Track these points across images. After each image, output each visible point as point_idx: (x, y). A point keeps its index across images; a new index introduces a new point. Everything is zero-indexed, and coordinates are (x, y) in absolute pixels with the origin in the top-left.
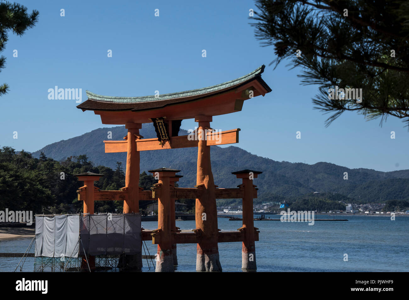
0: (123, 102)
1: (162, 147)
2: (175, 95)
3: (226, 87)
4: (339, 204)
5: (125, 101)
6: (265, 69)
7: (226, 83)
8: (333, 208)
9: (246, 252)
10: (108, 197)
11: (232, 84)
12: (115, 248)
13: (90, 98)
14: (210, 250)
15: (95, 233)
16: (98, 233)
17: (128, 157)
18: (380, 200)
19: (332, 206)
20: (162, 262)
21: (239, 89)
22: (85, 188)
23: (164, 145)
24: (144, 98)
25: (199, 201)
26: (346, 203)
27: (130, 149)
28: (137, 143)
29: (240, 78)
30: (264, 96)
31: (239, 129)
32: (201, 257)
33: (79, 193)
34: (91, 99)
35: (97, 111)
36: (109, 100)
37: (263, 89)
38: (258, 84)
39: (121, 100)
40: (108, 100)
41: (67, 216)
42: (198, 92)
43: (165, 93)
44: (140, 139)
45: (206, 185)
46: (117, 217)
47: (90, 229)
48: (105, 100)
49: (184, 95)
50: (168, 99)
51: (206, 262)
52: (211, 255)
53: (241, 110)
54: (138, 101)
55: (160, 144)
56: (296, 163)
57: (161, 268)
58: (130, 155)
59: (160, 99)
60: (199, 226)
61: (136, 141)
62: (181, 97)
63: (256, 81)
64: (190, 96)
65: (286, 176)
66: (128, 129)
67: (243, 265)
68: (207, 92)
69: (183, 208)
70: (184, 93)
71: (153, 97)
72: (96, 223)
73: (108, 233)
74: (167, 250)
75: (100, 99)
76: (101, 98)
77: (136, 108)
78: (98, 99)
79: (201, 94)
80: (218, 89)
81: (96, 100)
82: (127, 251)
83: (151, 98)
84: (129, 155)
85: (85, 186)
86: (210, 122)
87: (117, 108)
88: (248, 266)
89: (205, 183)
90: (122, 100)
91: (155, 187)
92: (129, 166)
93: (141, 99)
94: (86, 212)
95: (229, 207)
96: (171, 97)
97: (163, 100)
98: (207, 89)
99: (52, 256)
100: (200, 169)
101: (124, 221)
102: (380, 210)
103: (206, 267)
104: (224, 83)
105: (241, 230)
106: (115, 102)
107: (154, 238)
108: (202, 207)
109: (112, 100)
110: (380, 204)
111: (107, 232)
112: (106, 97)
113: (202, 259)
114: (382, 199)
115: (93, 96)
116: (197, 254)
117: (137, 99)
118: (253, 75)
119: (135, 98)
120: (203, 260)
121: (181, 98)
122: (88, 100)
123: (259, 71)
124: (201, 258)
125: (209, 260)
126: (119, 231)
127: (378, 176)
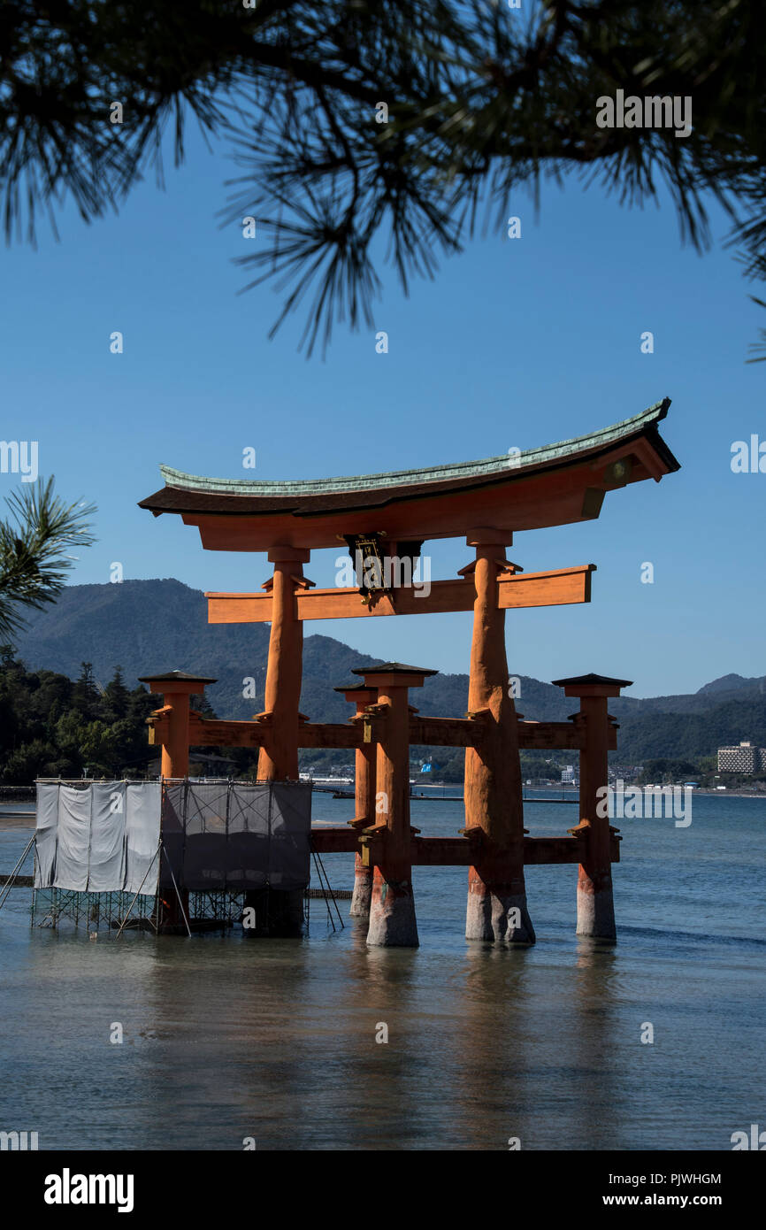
0: (263, 493)
1: (370, 610)
2: (408, 477)
3: (557, 457)
4: (548, 766)
5: (268, 491)
6: (670, 410)
7: (556, 444)
8: (533, 775)
9: (590, 891)
10: (223, 738)
11: (575, 448)
12: (247, 872)
13: (172, 482)
14: (505, 883)
15: (198, 831)
16: (206, 831)
17: (274, 635)
18: (631, 759)
19: (533, 770)
20: (387, 915)
21: (601, 459)
22: (168, 712)
23: (374, 607)
24: (320, 483)
25: (476, 754)
26: (561, 763)
27: (279, 615)
28: (299, 599)
29: (597, 433)
30: (658, 481)
31: (592, 565)
32: (482, 902)
33: (152, 725)
34: (175, 485)
35: (189, 516)
36: (223, 488)
37: (659, 461)
38: (650, 448)
39: (256, 488)
40: (219, 488)
41: (128, 784)
42: (475, 468)
43: (381, 472)
44: (307, 588)
45: (495, 713)
46: (253, 791)
47: (187, 821)
48: (213, 487)
49: (435, 475)
50: (391, 487)
51: (495, 916)
52: (509, 899)
53: (597, 517)
54: (304, 491)
55: (363, 603)
56: (454, 676)
57: (385, 930)
58: (279, 631)
59: (367, 487)
60: (475, 820)
61: (296, 593)
62: (427, 480)
63: (643, 440)
64: (454, 479)
65: (435, 702)
66: (274, 564)
67: (582, 925)
68: (503, 468)
69: (229, 769)
70: (434, 471)
71: (345, 482)
72: (201, 805)
73: (230, 832)
74: (400, 883)
75: (197, 486)
76: (202, 484)
77: (304, 509)
78: (192, 485)
79: (483, 474)
80: (534, 461)
81: (188, 488)
82: (275, 878)
83: (341, 484)
84: (276, 629)
85: (167, 707)
86: (506, 548)
87: (250, 509)
88: (594, 929)
89: (494, 705)
90: (260, 488)
91: (371, 712)
92: (277, 659)
93: (312, 486)
94: (170, 773)
95: (311, 769)
96: (397, 482)
97: (375, 489)
98: (502, 460)
99: (84, 889)
100: (480, 670)
101: (270, 802)
102: (632, 780)
103: (493, 928)
104: (552, 446)
105: (577, 833)
106: (239, 493)
107: (368, 849)
108: (485, 769)
109: (230, 488)
110: (631, 768)
111: (227, 829)
112: (215, 480)
113: (484, 908)
114: (635, 757)
115: (180, 478)
116: (469, 894)
117: (302, 486)
118: (638, 424)
119: (296, 483)
120: (487, 912)
121: (426, 482)
122: (167, 488)
123: (656, 414)
124: (482, 905)
125: (502, 911)
126: (259, 828)
127: (625, 707)
